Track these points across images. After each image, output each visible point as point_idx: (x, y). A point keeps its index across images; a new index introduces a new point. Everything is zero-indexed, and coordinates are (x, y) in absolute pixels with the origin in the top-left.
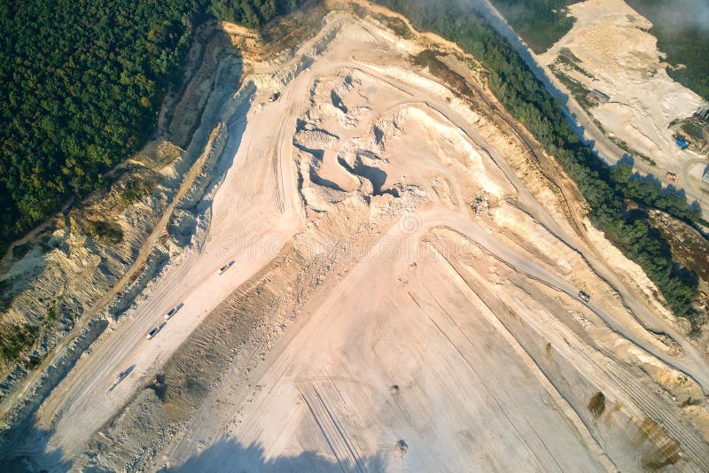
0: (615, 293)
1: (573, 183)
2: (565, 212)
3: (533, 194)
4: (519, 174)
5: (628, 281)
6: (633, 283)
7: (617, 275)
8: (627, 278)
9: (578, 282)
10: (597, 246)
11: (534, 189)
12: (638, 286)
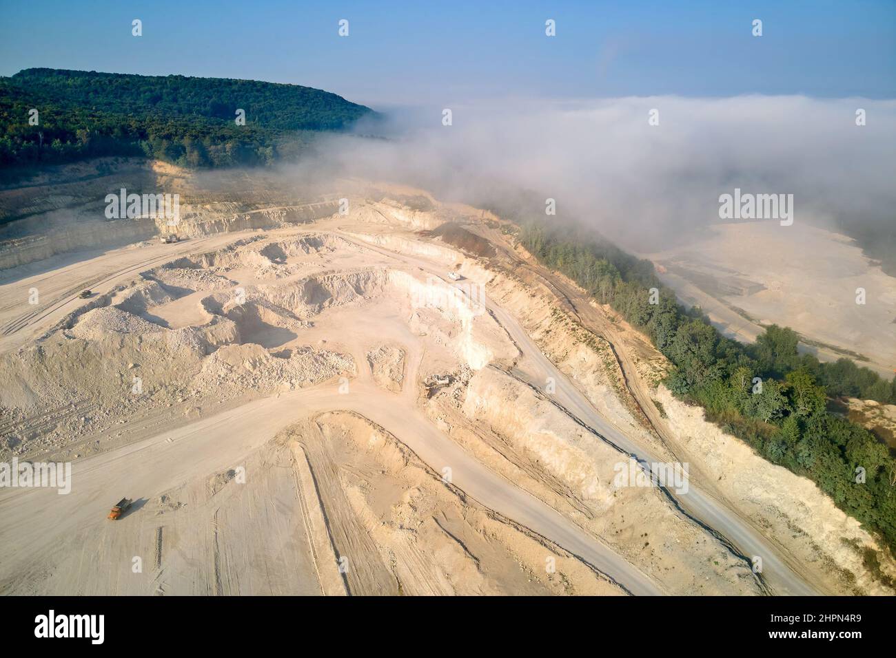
0: (733, 560)
1: (643, 338)
2: (614, 380)
3: (556, 362)
4: (537, 335)
5: (783, 533)
6: (800, 540)
7: (749, 519)
8: (782, 527)
9: (626, 535)
10: (691, 448)
11: (559, 353)
12: (816, 548)
